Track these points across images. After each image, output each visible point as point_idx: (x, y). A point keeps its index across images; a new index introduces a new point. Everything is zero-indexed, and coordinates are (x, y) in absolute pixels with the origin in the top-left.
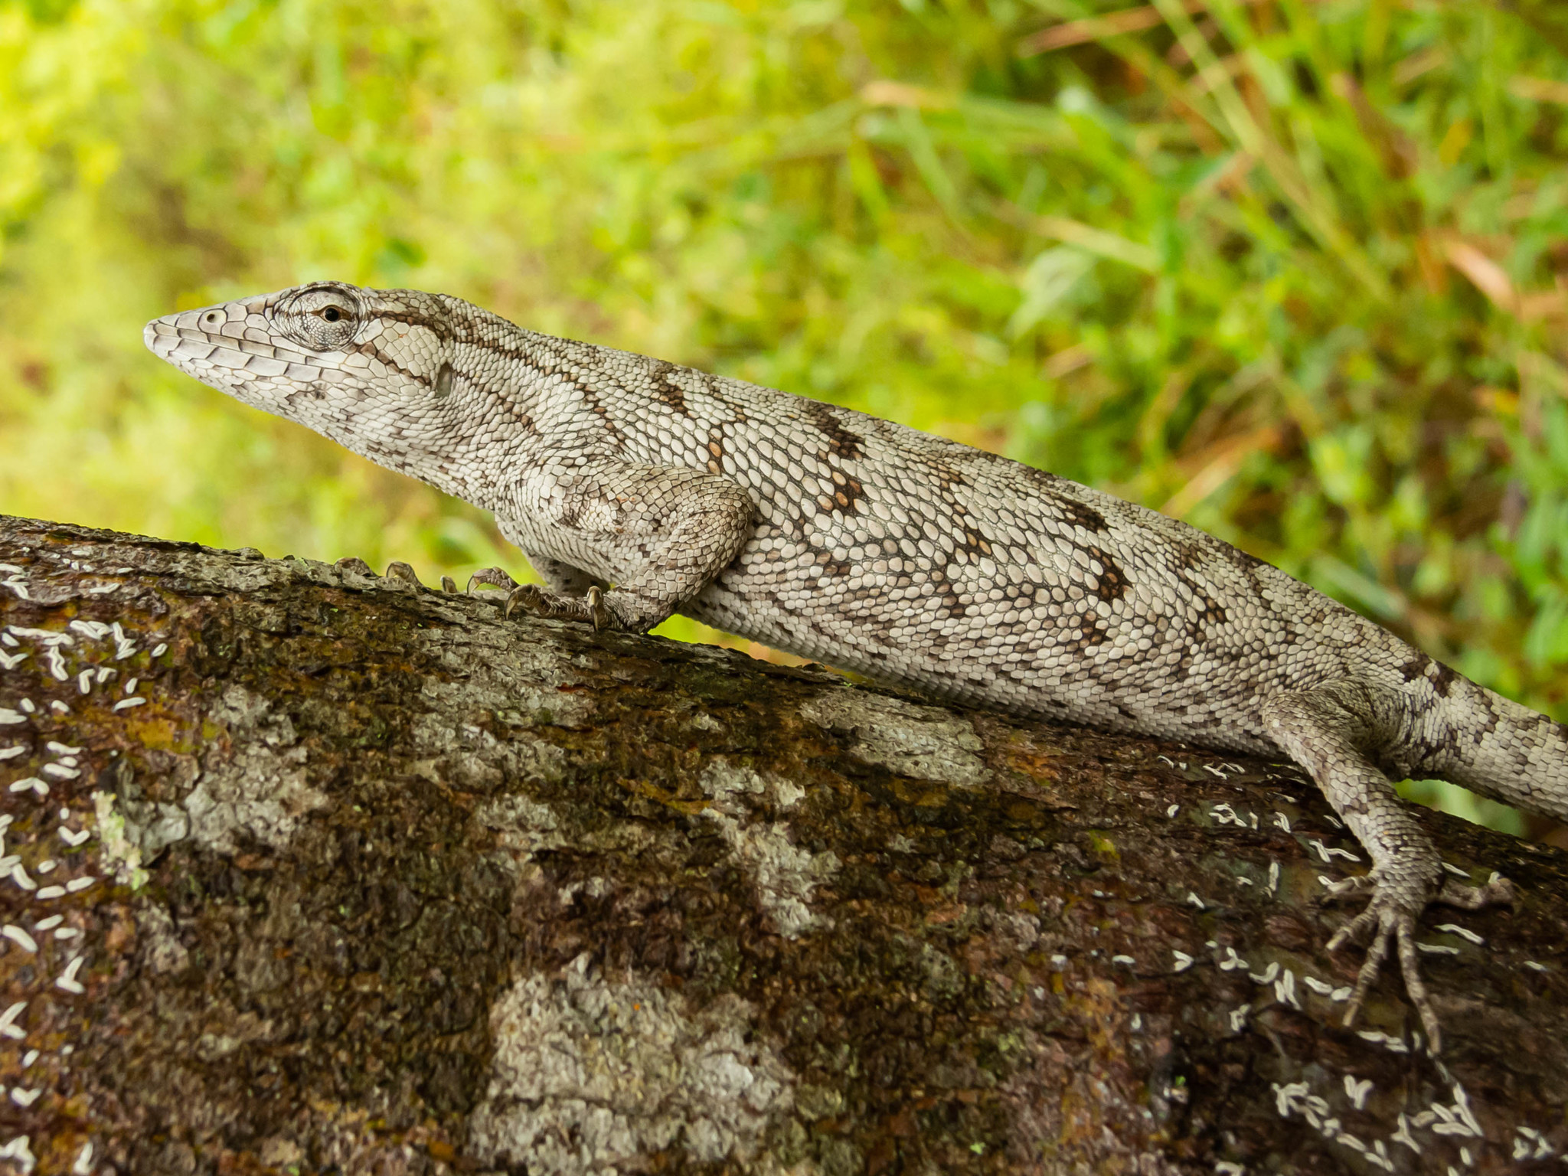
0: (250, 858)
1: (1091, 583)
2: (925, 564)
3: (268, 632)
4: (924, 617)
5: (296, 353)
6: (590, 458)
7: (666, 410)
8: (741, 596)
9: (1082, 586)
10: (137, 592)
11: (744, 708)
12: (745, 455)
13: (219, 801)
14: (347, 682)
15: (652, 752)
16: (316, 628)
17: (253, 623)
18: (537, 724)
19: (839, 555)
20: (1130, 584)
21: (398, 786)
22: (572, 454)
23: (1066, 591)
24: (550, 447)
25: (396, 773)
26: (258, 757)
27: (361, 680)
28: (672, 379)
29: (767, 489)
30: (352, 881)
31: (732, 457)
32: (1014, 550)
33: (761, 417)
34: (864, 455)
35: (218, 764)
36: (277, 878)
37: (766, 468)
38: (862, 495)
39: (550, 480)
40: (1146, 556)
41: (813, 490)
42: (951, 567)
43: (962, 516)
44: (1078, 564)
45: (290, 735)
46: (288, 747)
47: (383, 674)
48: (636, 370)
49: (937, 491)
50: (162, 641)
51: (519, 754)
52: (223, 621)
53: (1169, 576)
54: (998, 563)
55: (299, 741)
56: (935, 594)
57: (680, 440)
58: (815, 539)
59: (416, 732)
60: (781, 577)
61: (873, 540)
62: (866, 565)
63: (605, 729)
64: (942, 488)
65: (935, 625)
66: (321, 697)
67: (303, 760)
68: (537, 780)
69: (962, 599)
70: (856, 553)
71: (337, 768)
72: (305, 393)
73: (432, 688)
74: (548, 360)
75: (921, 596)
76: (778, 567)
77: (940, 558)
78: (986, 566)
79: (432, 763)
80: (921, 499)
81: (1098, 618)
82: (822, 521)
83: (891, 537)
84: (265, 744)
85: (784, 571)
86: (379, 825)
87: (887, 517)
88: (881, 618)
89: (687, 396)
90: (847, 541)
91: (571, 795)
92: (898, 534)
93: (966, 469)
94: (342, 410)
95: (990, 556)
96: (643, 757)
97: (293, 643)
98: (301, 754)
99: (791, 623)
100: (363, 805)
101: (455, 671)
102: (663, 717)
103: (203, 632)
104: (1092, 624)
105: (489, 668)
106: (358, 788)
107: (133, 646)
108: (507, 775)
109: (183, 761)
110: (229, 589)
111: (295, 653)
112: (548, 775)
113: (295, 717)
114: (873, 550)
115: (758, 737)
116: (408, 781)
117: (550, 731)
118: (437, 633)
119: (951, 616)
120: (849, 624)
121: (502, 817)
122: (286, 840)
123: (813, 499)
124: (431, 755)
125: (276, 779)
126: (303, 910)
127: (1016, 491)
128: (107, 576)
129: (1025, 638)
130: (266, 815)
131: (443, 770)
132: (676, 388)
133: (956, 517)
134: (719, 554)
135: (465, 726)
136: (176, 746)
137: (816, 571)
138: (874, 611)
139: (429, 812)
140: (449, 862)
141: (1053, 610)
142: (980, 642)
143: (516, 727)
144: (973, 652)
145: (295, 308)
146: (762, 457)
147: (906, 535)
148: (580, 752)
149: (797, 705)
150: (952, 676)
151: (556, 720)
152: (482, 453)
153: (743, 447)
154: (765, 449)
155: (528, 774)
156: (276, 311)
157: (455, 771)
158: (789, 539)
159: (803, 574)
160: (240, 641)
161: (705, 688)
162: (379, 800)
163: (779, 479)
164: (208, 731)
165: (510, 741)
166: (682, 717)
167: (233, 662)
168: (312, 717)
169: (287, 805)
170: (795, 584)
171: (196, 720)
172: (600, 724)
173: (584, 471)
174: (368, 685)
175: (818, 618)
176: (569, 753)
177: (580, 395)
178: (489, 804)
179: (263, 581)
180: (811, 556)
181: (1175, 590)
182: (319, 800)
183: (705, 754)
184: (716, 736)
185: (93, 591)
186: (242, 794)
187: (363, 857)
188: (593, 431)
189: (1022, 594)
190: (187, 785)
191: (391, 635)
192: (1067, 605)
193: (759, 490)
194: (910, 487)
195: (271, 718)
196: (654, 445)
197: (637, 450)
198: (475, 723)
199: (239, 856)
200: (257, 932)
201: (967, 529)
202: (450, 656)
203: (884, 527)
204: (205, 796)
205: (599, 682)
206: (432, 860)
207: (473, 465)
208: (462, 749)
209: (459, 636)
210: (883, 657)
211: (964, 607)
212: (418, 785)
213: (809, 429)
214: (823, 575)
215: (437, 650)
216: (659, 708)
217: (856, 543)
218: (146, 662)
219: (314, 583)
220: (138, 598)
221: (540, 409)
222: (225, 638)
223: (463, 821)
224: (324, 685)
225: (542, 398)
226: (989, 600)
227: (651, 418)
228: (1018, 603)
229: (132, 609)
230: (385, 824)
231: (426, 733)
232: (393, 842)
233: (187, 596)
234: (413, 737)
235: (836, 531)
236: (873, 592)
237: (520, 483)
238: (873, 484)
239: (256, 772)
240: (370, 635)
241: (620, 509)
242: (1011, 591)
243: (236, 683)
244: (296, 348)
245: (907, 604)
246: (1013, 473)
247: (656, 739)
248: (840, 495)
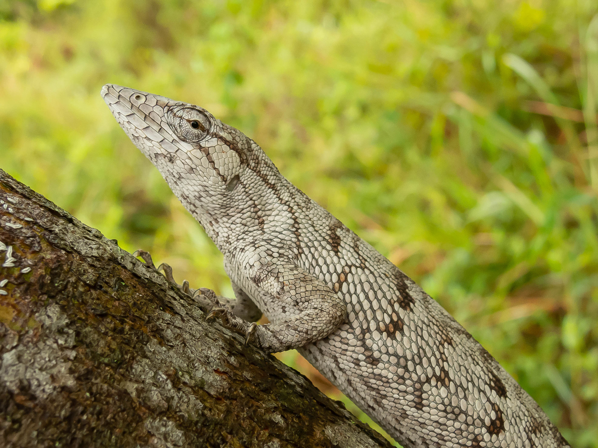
0: (23, 398)
1: (487, 422)
2: (414, 377)
3: (85, 282)
4: (402, 402)
5: (170, 135)
6: (281, 255)
7: (329, 247)
8: (321, 351)
9: (482, 421)
10: (29, 234)
11: (299, 418)
12: (355, 286)
13: (20, 362)
14: (112, 325)
15: (246, 424)
16: (109, 290)
17: (80, 274)
18: (196, 385)
19: (376, 354)
20: (504, 430)
21: (114, 391)
22: (274, 249)
23: (474, 420)
24: (265, 240)
25: (115, 384)
26: (51, 347)
27: (120, 327)
28: (339, 232)
29: (357, 307)
30: (68, 431)
31: (349, 285)
32: (459, 389)
33: (372, 270)
34: (412, 310)
35: (28, 342)
36: (32, 414)
37: (362, 297)
38: (401, 330)
39: (256, 257)
40: (518, 419)
41: (379, 318)
42: (426, 384)
43: (443, 361)
44: (485, 410)
45: (71, 342)
46: (67, 348)
47: (132, 328)
48: (324, 221)
49: (438, 343)
50: (29, 266)
51: (180, 398)
52: (65, 268)
53: (524, 434)
54: (449, 392)
55: (74, 347)
56: (412, 394)
57: (328, 266)
58: (368, 342)
59: (135, 366)
60: (343, 352)
61: (396, 355)
62: (387, 365)
63: (228, 402)
64: (440, 343)
65: (405, 407)
66: (96, 328)
67: (72, 358)
68: (183, 416)
69: (424, 402)
70: (385, 358)
71: (87, 369)
72: (165, 157)
73: (152, 346)
74: (286, 197)
75: (405, 392)
76: (345, 347)
77: (423, 378)
78: (443, 391)
79: (136, 386)
80: (428, 344)
81: (483, 440)
82: (376, 335)
83: (405, 357)
84: (56, 342)
85: (346, 350)
86: (94, 408)
87: (408, 347)
88: (382, 392)
89: (342, 244)
90: (384, 350)
91: (196, 431)
92: (409, 357)
93: (456, 338)
94: (178, 173)
95: (447, 387)
96: (240, 425)
97: (94, 293)
98: (72, 354)
99: (338, 374)
100: (91, 394)
101: (168, 341)
102: (258, 407)
103: (52, 269)
104: (478, 442)
105: (185, 345)
106: (93, 384)
107: (14, 262)
108: (170, 407)
109: (11, 333)
110: (76, 251)
111: (93, 299)
112: (189, 416)
113: (78, 334)
114: (393, 360)
115: (300, 436)
116: (120, 391)
117: (201, 392)
118: (168, 316)
119: (415, 407)
120: (366, 388)
121: (158, 429)
122: (45, 396)
123: (377, 322)
124: (137, 382)
125: (54, 362)
126: (38, 436)
127: (474, 359)
128: (18, 218)
129: (444, 433)
130: (41, 379)
131: (139, 391)
132: (339, 238)
133: (440, 361)
134: (320, 332)
135: (160, 373)
136: (12, 324)
137: (361, 357)
138: (380, 388)
139: (123, 411)
140: (121, 441)
141: (463, 427)
142: (422, 425)
143: (185, 383)
144: (417, 428)
145: (179, 114)
146: (363, 290)
147: (413, 360)
148: (210, 410)
149: (324, 426)
150: (401, 433)
151: (206, 387)
152: (233, 226)
153: (357, 282)
154: (367, 287)
155: (180, 411)
156: (170, 110)
157: (145, 395)
158: (356, 337)
159: (355, 356)
160: (69, 282)
161: (285, 399)
162: (101, 395)
163: (366, 305)
164: (31, 323)
165: (179, 389)
166: (267, 410)
167: (60, 292)
168: (86, 337)
169: (53, 378)
170: (349, 358)
171: (28, 314)
172: (227, 398)
173: (275, 260)
174: (122, 331)
175: (352, 378)
176: (205, 407)
177: (292, 221)
178: (154, 419)
179: (95, 253)
180: (362, 349)
181: (523, 442)
182: (71, 382)
183: (271, 435)
184: (280, 428)
185: (8, 224)
186: (33, 363)
187: (79, 421)
188: (289, 243)
189: (453, 412)
190: (8, 347)
191: (145, 308)
192: (471, 427)
193: (353, 306)
194: (426, 336)
195: (66, 330)
196: (314, 263)
197: (305, 261)
198: (166, 373)
199: (18, 394)
200: (9, 438)
201: (442, 369)
202: (169, 331)
203: (404, 351)
204: (14, 357)
205: (236, 375)
206: (113, 437)
207: (226, 230)
208: (154, 384)
209: (178, 322)
210: (374, 409)
211: (423, 406)
212: (124, 394)
213: (392, 285)
214: (364, 361)
215: (164, 325)
216: (258, 401)
217: (387, 353)
218: (16, 273)
219: (120, 264)
220: (28, 238)
221: (270, 218)
222: (62, 277)
223: (137, 423)
224: (99, 322)
225: (274, 213)
226: (436, 408)
227: (320, 248)
228: (449, 416)
229: (23, 242)
230: (98, 408)
231: (139, 369)
232: (98, 419)
233: (53, 246)
234: (132, 368)
235: (380, 343)
236: (384, 379)
237: (242, 250)
238: (409, 327)
239: (46, 355)
240: (135, 304)
241: (282, 288)
242: (449, 409)
243: (57, 303)
244: (171, 132)
245: (397, 392)
246: (475, 349)
247: (250, 418)
248: (391, 326)
